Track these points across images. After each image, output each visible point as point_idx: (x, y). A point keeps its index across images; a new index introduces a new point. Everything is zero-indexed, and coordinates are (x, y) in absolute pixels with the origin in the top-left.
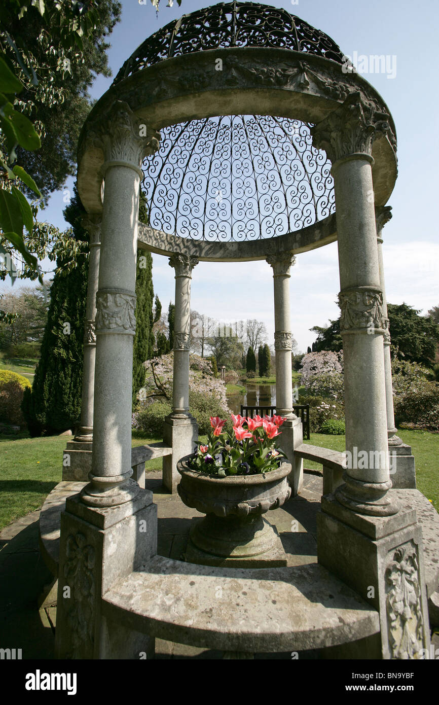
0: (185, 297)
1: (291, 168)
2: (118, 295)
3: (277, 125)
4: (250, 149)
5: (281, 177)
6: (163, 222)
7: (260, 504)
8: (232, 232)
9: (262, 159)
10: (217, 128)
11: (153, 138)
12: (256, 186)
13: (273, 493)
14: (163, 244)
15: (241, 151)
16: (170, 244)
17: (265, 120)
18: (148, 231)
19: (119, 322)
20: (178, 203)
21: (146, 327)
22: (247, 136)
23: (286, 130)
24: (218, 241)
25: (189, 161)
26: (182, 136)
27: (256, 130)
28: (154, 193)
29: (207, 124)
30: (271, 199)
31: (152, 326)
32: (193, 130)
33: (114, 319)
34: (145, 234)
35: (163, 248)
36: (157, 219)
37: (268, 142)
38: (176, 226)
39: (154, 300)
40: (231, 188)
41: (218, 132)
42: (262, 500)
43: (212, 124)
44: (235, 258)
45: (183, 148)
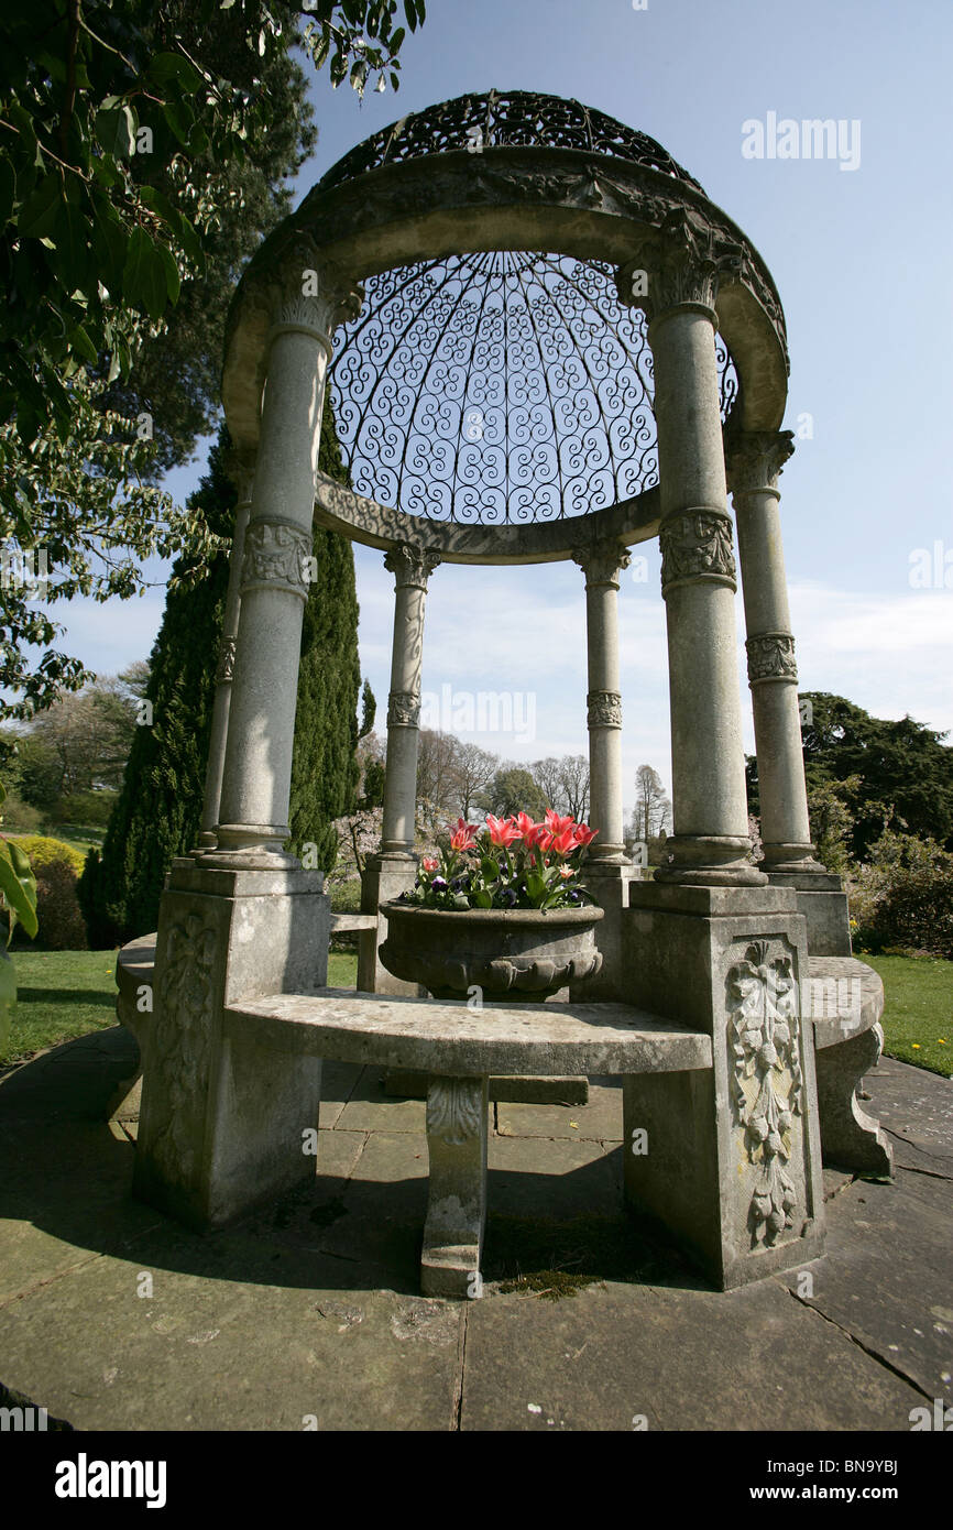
1: (617, 384)
2: (281, 528)
3: (589, 305)
4: (540, 352)
5: (599, 403)
6: (375, 484)
7: (535, 966)
8: (507, 509)
9: (564, 369)
10: (478, 313)
11: (352, 294)
12: (554, 421)
13: (563, 951)
14: (374, 523)
15: (523, 356)
16: (387, 523)
17: (567, 297)
18: (346, 497)
19: (281, 569)
20: (404, 452)
21: (342, 745)
22: (534, 328)
23: (605, 313)
24: (479, 523)
25: (426, 374)
26: (413, 329)
27: (551, 316)
28: (359, 431)
29: (459, 306)
30: (583, 444)
31: (355, 745)
32: (434, 317)
33: (273, 564)
34: (340, 502)
35: (373, 531)
36: (364, 478)
37: (572, 337)
38: (399, 494)
40: (507, 426)
41: (479, 321)
42: (539, 959)
43: (470, 306)
44: (512, 555)
45: (416, 351)
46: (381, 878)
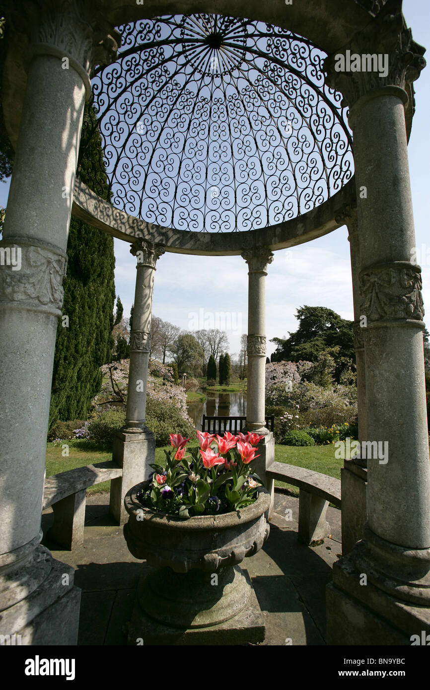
0: (147, 291)
1: (273, 155)
2: (32, 248)
3: (262, 104)
4: (230, 130)
5: (262, 166)
6: (126, 201)
7: (233, 553)
8: (204, 222)
9: (243, 143)
10: (195, 99)
11: (109, 36)
12: (234, 173)
13: (249, 536)
14: (123, 226)
15: (219, 131)
16: (132, 228)
17: (250, 97)
18: (106, 208)
19: (31, 290)
20: (145, 183)
22: (228, 114)
23: (271, 110)
24: (188, 230)
25: (160, 135)
26: (153, 103)
27: (238, 108)
28: (116, 166)
29: (183, 92)
30: (250, 189)
31: (112, 329)
32: (167, 97)
33: (23, 285)
34: (101, 212)
35: (123, 231)
36: (119, 197)
37: (250, 123)
38: (140, 208)
39: (116, 302)
40: (207, 173)
41: (195, 104)
43: (190, 93)
44: (207, 251)
45: (154, 118)
46: (125, 445)
